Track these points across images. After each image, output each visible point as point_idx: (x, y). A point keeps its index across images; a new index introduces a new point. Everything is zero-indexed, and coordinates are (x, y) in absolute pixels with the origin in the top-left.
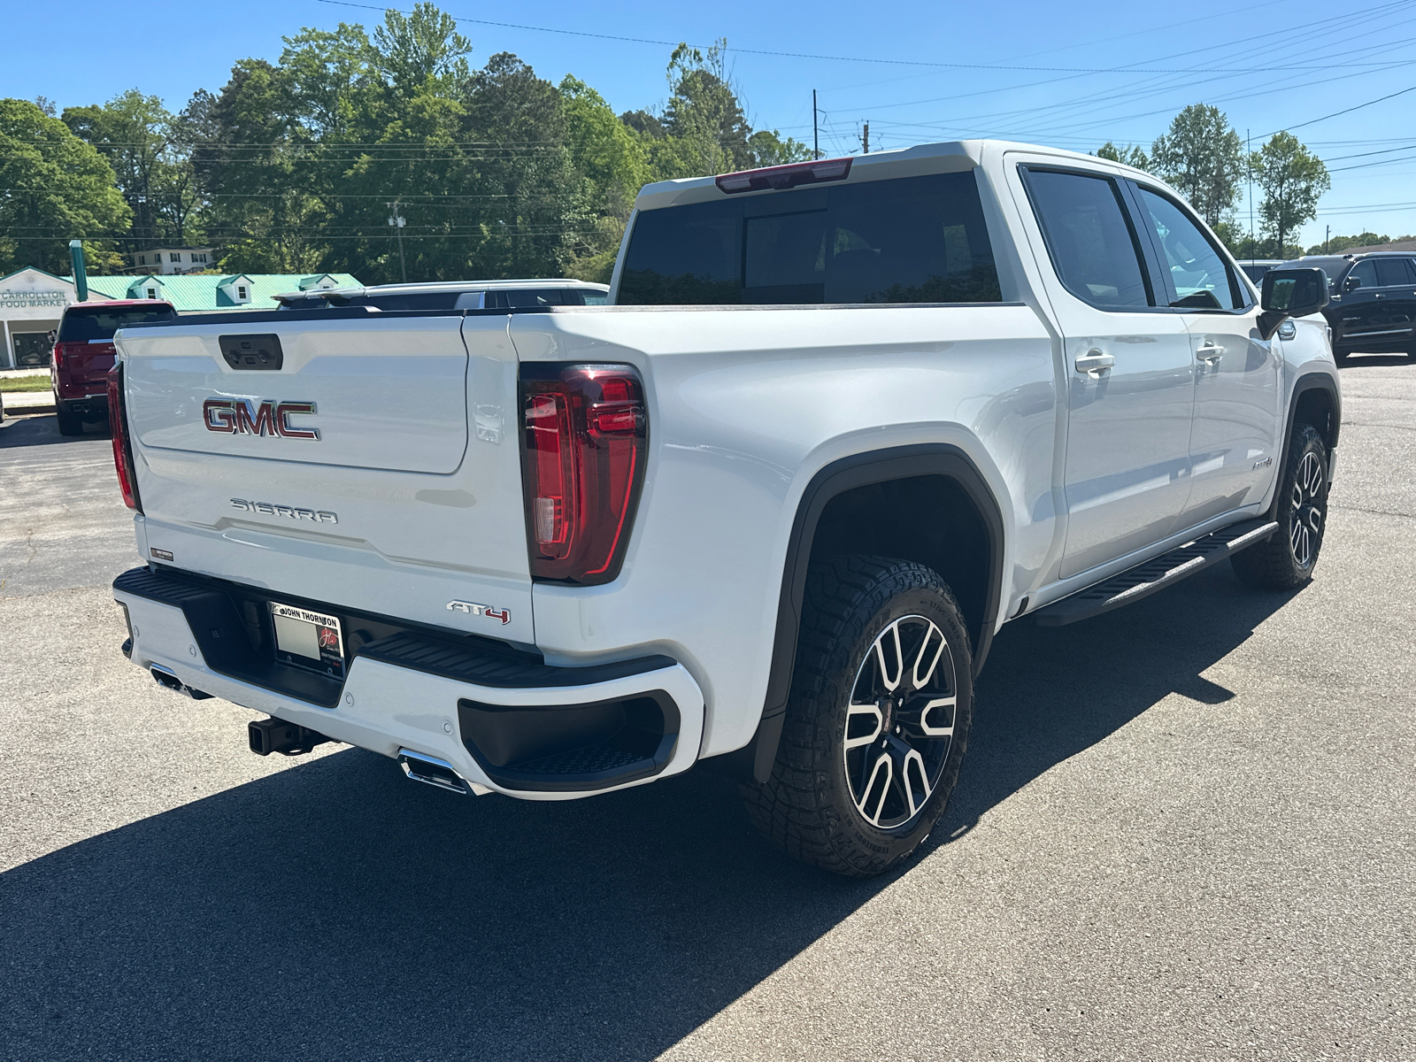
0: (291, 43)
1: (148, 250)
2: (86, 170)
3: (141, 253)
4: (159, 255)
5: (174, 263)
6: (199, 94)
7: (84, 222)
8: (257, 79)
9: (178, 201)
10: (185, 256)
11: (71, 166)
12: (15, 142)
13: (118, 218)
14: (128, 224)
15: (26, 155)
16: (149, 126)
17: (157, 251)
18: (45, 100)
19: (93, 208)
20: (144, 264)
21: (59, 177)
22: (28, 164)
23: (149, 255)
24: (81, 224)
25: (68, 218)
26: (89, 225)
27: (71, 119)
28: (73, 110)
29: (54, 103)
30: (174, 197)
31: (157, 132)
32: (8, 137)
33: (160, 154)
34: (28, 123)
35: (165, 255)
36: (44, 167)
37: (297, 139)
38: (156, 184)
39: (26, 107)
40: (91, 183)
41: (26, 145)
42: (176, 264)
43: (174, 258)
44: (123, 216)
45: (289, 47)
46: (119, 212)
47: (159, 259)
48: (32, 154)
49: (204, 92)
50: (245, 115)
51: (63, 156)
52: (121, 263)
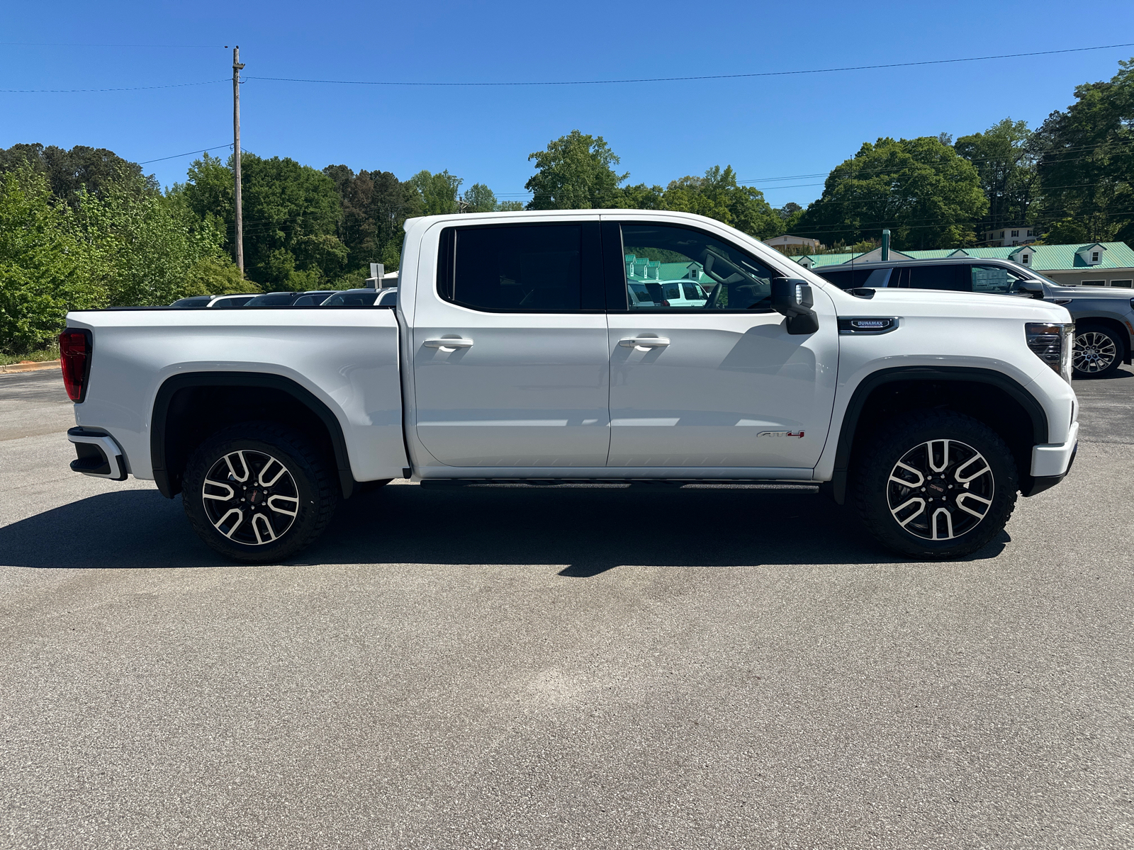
0: (1126, 64)
1: (997, 229)
2: (962, 178)
3: (991, 232)
4: (1003, 232)
5: (1014, 237)
6: (1053, 114)
7: (953, 213)
8: (1090, 98)
9: (1027, 193)
10: (1023, 232)
11: (953, 177)
12: (919, 165)
13: (977, 208)
14: (985, 212)
15: (923, 172)
16: (1013, 143)
17: (1002, 230)
18: (946, 135)
19: (961, 203)
20: (992, 239)
21: (942, 184)
22: (924, 178)
23: (997, 233)
24: (951, 214)
25: (943, 211)
26: (957, 215)
27: (961, 146)
28: (963, 138)
29: (951, 135)
30: (1025, 191)
31: (1019, 145)
32: (915, 162)
33: (1019, 161)
34: (929, 151)
35: (1008, 232)
36: (933, 179)
37: (1116, 138)
38: (1012, 182)
39: (932, 141)
40: (962, 187)
41: (926, 166)
42: (1015, 238)
43: (1014, 234)
44: (981, 207)
45: (1123, 69)
46: (978, 204)
47: (1003, 235)
48: (928, 171)
49: (1058, 112)
50: (1076, 126)
51: (948, 170)
52: (975, 239)
